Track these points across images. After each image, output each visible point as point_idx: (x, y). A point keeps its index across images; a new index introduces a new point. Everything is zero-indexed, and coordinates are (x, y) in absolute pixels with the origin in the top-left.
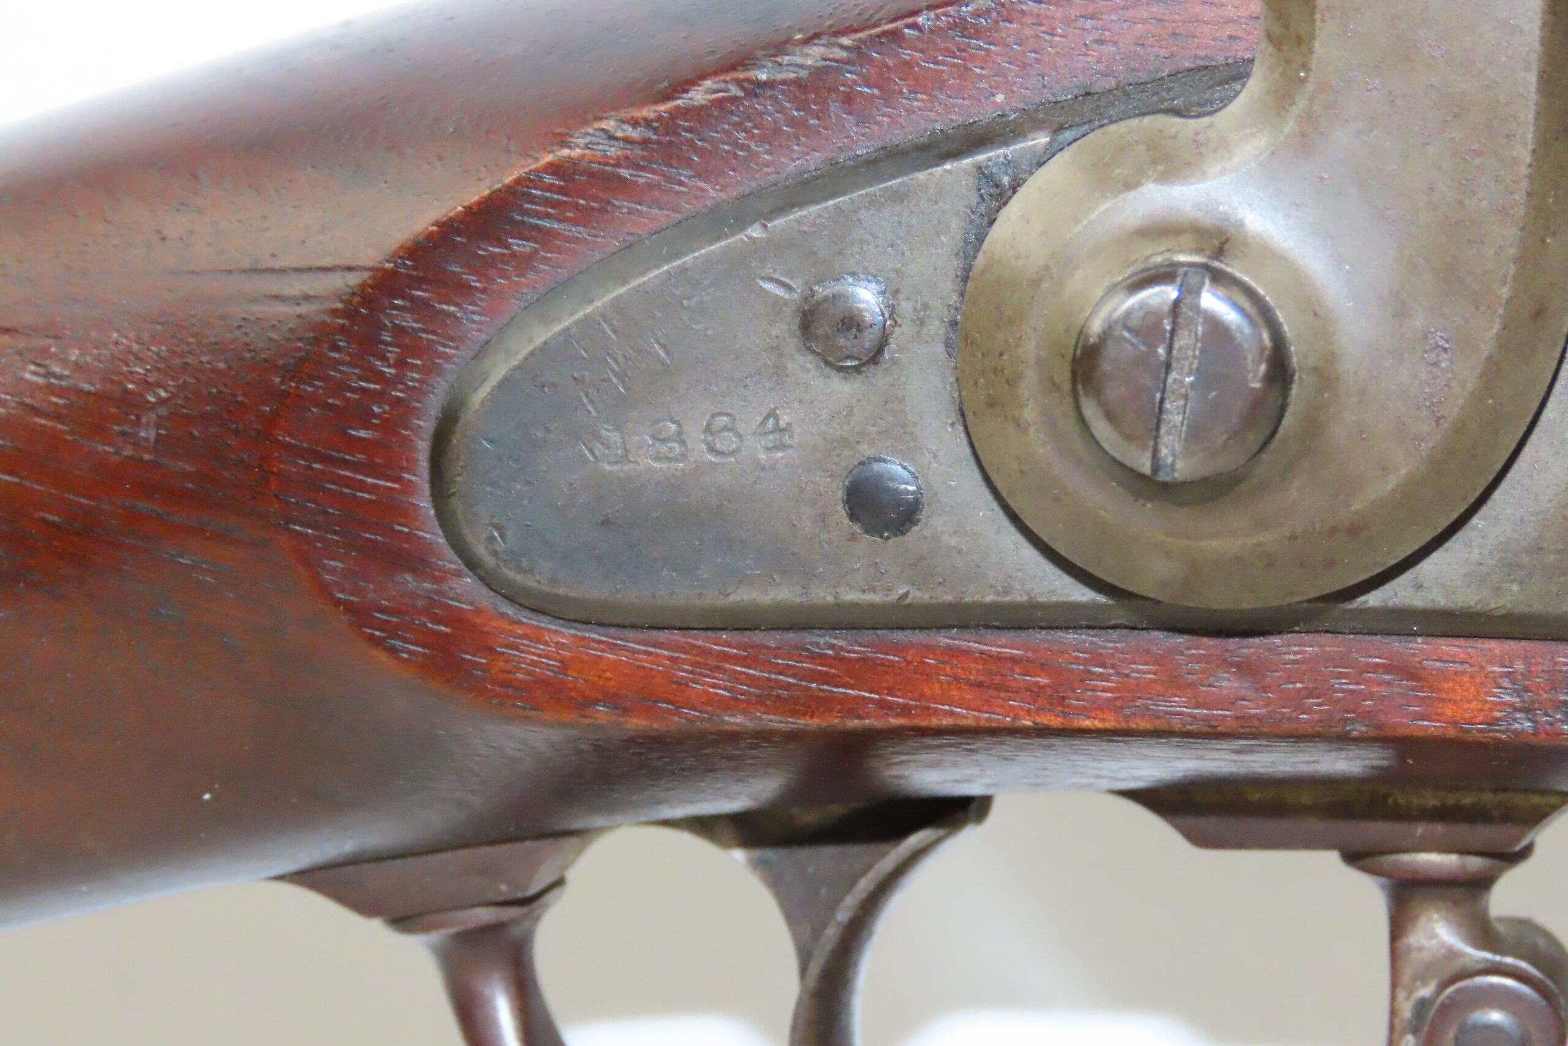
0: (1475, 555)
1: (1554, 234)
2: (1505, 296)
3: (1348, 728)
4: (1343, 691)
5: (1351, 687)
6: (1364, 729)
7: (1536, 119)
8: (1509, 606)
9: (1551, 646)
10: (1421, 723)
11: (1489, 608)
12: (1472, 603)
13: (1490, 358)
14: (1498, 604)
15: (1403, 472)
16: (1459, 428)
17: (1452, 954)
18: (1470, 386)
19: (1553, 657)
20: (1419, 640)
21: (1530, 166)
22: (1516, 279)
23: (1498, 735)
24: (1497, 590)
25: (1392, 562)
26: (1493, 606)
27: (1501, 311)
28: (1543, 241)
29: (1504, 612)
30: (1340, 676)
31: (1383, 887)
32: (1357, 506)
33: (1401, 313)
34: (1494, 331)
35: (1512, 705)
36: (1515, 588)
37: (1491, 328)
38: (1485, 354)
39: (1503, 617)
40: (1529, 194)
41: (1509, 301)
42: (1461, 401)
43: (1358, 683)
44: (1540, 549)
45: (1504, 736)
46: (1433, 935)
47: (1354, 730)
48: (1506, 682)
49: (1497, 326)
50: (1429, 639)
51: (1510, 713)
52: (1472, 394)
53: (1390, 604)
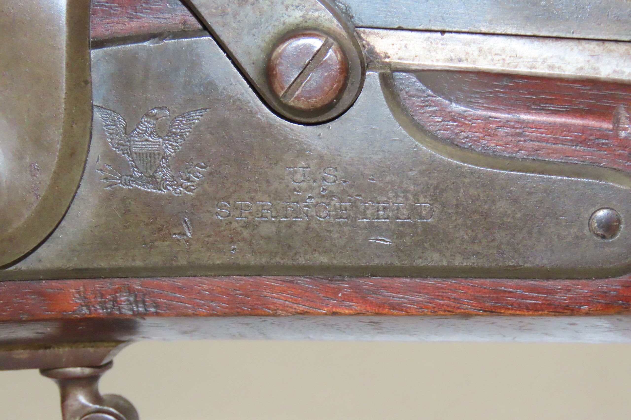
0: (60, 247)
1: (76, 124)
2: (59, 148)
3: (21, 317)
4: (18, 303)
5: (21, 301)
6: (26, 316)
7: (66, 81)
8: (74, 266)
9: (93, 281)
10: (47, 313)
11: (66, 267)
12: (60, 266)
13: (55, 172)
14: (71, 265)
15: (26, 216)
16: (45, 199)
17: (84, 407)
18: (48, 183)
19: (94, 285)
20: (44, 282)
21: (65, 99)
22: (62, 141)
23: (76, 316)
24: (69, 260)
25: (27, 251)
26: (68, 266)
27: (58, 154)
28: (72, 127)
29: (72, 268)
30: (16, 297)
31: (56, 382)
32: (10, 231)
33: (21, 158)
34: (56, 161)
35: (81, 304)
36: (76, 259)
37: (55, 160)
38: (53, 170)
39: (73, 270)
40: (65, 109)
41: (60, 150)
42: (45, 188)
43: (23, 300)
44: (84, 243)
45: (79, 316)
46: (77, 400)
47: (23, 317)
48: (77, 296)
49: (57, 159)
50: (47, 281)
51: (79, 307)
52: (49, 186)
53: (30, 268)
